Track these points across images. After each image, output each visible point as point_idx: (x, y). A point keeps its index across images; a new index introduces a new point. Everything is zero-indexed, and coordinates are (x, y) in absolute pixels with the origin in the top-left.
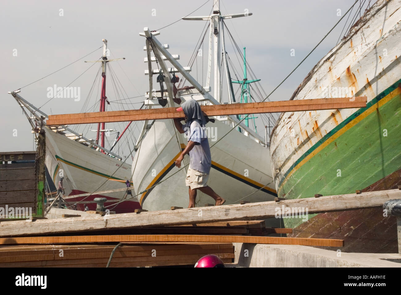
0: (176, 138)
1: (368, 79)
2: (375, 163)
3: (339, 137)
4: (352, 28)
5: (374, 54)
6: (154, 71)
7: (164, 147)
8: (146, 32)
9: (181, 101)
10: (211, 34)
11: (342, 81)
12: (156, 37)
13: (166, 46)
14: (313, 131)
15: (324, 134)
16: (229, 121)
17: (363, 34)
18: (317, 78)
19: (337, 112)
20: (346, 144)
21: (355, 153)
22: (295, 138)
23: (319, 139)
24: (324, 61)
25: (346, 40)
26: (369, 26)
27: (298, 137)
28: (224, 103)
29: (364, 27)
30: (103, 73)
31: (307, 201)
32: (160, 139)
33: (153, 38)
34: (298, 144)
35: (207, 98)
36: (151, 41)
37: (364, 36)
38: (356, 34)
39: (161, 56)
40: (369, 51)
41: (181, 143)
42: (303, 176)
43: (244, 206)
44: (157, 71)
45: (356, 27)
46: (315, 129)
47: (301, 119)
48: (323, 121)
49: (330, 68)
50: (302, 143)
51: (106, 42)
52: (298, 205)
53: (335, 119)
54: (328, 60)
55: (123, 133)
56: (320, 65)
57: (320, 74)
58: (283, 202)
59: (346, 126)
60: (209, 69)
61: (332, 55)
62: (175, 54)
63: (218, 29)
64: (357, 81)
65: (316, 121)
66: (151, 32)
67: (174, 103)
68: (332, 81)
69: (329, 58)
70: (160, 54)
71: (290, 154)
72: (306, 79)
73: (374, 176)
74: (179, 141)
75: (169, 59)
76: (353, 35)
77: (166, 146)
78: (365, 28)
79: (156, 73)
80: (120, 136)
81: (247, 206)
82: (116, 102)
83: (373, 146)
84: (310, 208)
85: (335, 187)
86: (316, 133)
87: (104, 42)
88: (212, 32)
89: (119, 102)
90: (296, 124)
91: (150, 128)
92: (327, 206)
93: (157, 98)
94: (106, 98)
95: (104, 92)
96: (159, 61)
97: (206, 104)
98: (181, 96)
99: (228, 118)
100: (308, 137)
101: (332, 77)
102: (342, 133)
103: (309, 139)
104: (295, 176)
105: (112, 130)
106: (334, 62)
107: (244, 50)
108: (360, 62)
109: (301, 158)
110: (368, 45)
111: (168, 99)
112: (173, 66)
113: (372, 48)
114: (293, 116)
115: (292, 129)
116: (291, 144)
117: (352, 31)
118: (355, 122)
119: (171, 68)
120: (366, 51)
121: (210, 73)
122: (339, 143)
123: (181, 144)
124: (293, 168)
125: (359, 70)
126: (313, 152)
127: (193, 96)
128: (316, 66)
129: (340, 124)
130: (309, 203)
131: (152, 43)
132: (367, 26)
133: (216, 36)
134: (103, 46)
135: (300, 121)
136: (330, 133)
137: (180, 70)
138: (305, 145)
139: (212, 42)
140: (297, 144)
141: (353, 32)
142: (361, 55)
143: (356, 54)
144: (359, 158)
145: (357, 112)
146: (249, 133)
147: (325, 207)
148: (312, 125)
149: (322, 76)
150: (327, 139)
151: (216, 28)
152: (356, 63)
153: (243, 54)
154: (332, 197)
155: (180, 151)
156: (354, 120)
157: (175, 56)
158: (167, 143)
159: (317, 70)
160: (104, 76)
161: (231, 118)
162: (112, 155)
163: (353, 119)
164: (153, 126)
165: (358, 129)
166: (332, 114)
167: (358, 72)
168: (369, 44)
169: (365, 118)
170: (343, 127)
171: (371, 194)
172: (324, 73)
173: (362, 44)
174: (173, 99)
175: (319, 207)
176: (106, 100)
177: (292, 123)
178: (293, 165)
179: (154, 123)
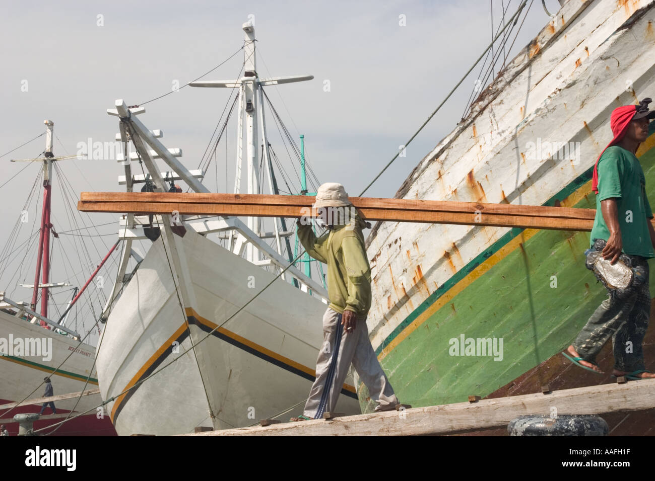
0: (177, 297)
1: (503, 192)
2: (521, 340)
3: (459, 295)
4: (475, 104)
5: (513, 149)
6: (136, 178)
7: (155, 314)
8: (119, 108)
9: (185, 231)
10: (242, 113)
11: (461, 196)
12: (137, 116)
13: (157, 133)
14: (413, 285)
15: (433, 289)
16: (273, 267)
17: (493, 115)
18: (418, 191)
19: (454, 250)
20: (471, 307)
21: (485, 322)
22: (384, 296)
23: (425, 298)
24: (430, 161)
25: (466, 125)
26: (502, 101)
27: (388, 295)
28: (266, 234)
29: (494, 102)
30: (45, 181)
31: (382, 418)
32: (147, 300)
33: (132, 118)
34: (389, 308)
35: (233, 225)
36: (129, 125)
37: (495, 118)
38: (482, 114)
39: (148, 152)
40: (503, 144)
41: (186, 307)
42: (399, 365)
43: (267, 430)
44: (141, 177)
45: (481, 103)
46: (417, 281)
47: (394, 263)
48: (430, 267)
49: (439, 172)
50: (396, 305)
51: (51, 125)
52: (365, 425)
53: (451, 261)
54: (436, 160)
55: (84, 290)
56: (423, 166)
57: (423, 184)
58: (340, 421)
59: (471, 275)
60: (238, 174)
61: (442, 151)
62: (174, 147)
63: (253, 103)
64: (486, 196)
65: (419, 267)
66: (130, 107)
67: (172, 233)
68: (444, 195)
69: (437, 156)
70: (146, 147)
71: (376, 326)
72: (399, 191)
73: (520, 363)
74: (182, 303)
75: (162, 155)
76: (477, 116)
77: (159, 312)
78: (496, 104)
79: (139, 182)
80: (78, 294)
81: (273, 430)
82: (71, 233)
83: (516, 311)
84: (388, 431)
85: (454, 384)
86: (419, 288)
87: (48, 125)
88: (242, 108)
89: (75, 233)
90: (384, 271)
91: (130, 280)
92: (418, 427)
93: (142, 226)
94: (51, 226)
95: (47, 215)
96: (144, 160)
97: (233, 236)
98: (187, 222)
99: (271, 261)
100: (406, 294)
101: (444, 190)
102: (464, 287)
103: (407, 297)
104: (385, 364)
105: (62, 284)
106: (447, 162)
107: (301, 139)
108: (490, 163)
109: (394, 332)
110: (502, 134)
111: (162, 227)
112: (169, 169)
113: (508, 139)
114: (379, 257)
115: (378, 279)
116: (377, 306)
117: (474, 109)
118: (485, 267)
119: (168, 173)
120: (498, 144)
121: (240, 180)
122: (459, 305)
123: (186, 309)
124: (381, 350)
125: (488, 177)
126: (414, 322)
127: (207, 223)
128: (416, 169)
129: (460, 272)
130: (386, 422)
131: (131, 127)
132: (500, 101)
133: (249, 116)
134: (46, 133)
135: (391, 266)
136: (443, 286)
137: (183, 176)
138: (401, 309)
139: (244, 126)
140: (387, 307)
141: (476, 111)
142: (491, 151)
143: (483, 149)
144: (493, 332)
145: (487, 250)
146: (310, 287)
147: (414, 427)
148: (412, 274)
149: (426, 186)
150: (438, 298)
151: (250, 101)
152: (482, 164)
153: (301, 149)
154: (426, 409)
155: (184, 322)
156: (483, 264)
157: (173, 151)
158: (161, 306)
159: (418, 177)
160: (47, 186)
161: (277, 261)
162: (61, 331)
163: (481, 262)
164: (135, 277)
165: (490, 280)
166: (444, 253)
167: (488, 180)
168: (503, 132)
169: (501, 260)
170: (465, 276)
171: (494, 403)
172: (430, 181)
173: (491, 132)
174: (171, 227)
175: (404, 428)
176: (51, 230)
177: (379, 270)
178: (382, 344)
179: (138, 271)
